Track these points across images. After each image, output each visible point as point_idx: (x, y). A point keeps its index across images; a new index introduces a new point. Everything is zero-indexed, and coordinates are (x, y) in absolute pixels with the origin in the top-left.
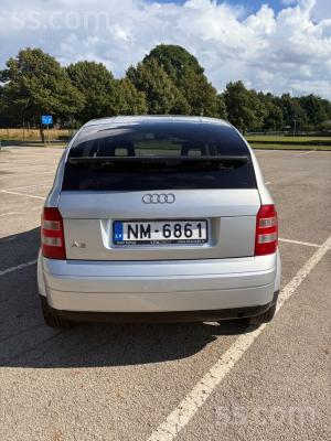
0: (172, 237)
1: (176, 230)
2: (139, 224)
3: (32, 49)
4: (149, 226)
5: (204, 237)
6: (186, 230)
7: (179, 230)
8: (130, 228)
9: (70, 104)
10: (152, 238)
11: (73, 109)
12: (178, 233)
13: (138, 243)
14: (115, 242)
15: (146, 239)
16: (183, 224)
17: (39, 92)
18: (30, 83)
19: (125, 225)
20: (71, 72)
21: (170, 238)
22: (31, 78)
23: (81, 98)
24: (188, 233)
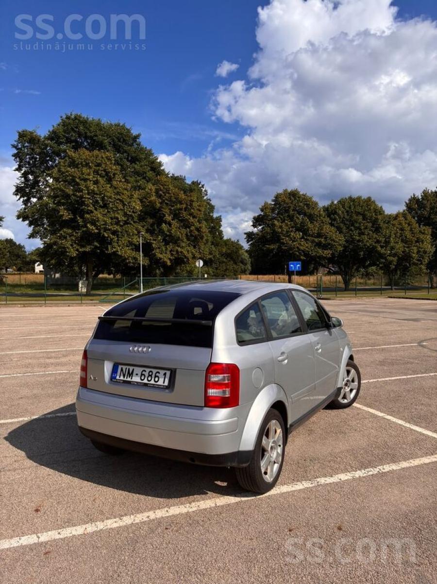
0: (145, 381)
1: (149, 375)
2: (128, 367)
3: (289, 190)
4: (133, 370)
5: (166, 383)
6: (156, 376)
7: (151, 376)
8: (122, 370)
9: (325, 247)
10: (133, 380)
11: (327, 253)
12: (149, 379)
13: (125, 382)
14: (112, 378)
15: (129, 379)
16: (154, 371)
17: (288, 236)
18: (281, 227)
19: (120, 367)
20: (330, 211)
21: (151, 382)
22: (283, 221)
23: (339, 240)
24: (156, 379)
